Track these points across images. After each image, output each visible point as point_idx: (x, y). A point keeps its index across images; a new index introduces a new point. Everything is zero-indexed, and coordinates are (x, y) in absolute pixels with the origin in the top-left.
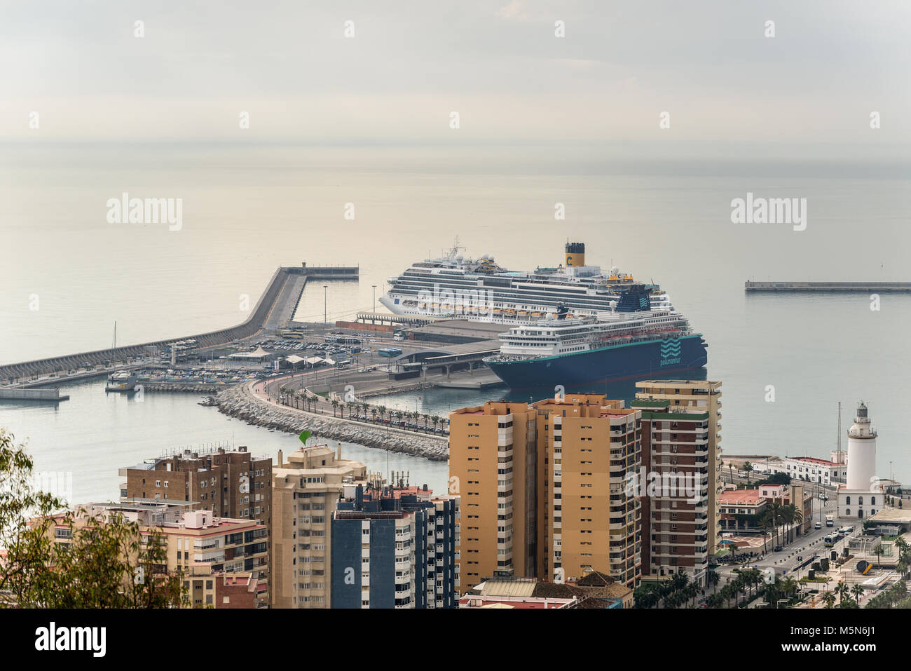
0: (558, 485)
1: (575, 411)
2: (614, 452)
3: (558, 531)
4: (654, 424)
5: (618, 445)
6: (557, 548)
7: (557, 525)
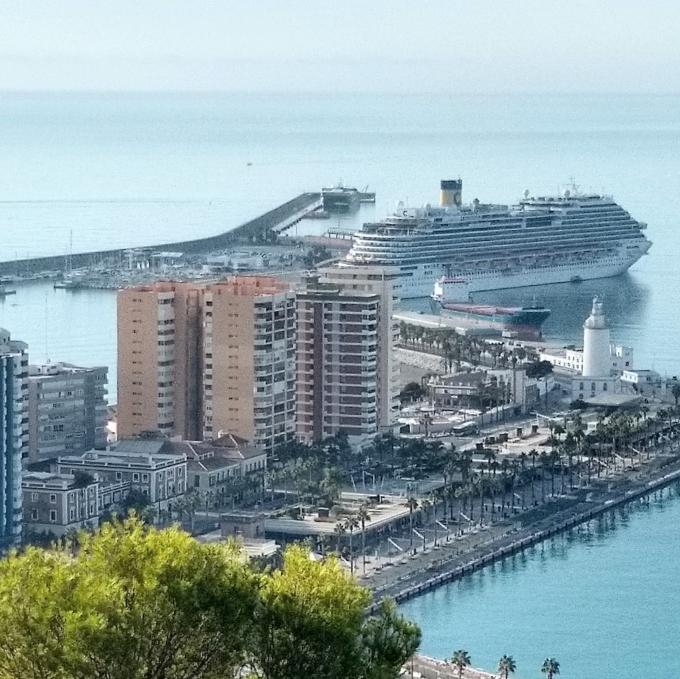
0: (209, 356)
1: (229, 290)
2: (258, 327)
3: (209, 398)
4: (326, 305)
5: (263, 321)
6: (208, 413)
7: (208, 392)
